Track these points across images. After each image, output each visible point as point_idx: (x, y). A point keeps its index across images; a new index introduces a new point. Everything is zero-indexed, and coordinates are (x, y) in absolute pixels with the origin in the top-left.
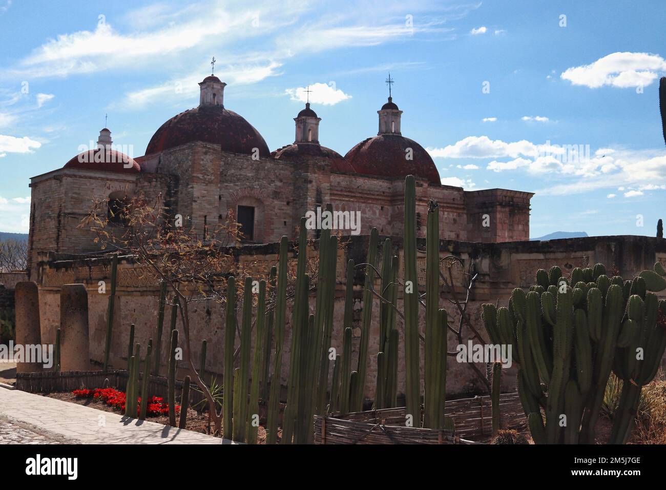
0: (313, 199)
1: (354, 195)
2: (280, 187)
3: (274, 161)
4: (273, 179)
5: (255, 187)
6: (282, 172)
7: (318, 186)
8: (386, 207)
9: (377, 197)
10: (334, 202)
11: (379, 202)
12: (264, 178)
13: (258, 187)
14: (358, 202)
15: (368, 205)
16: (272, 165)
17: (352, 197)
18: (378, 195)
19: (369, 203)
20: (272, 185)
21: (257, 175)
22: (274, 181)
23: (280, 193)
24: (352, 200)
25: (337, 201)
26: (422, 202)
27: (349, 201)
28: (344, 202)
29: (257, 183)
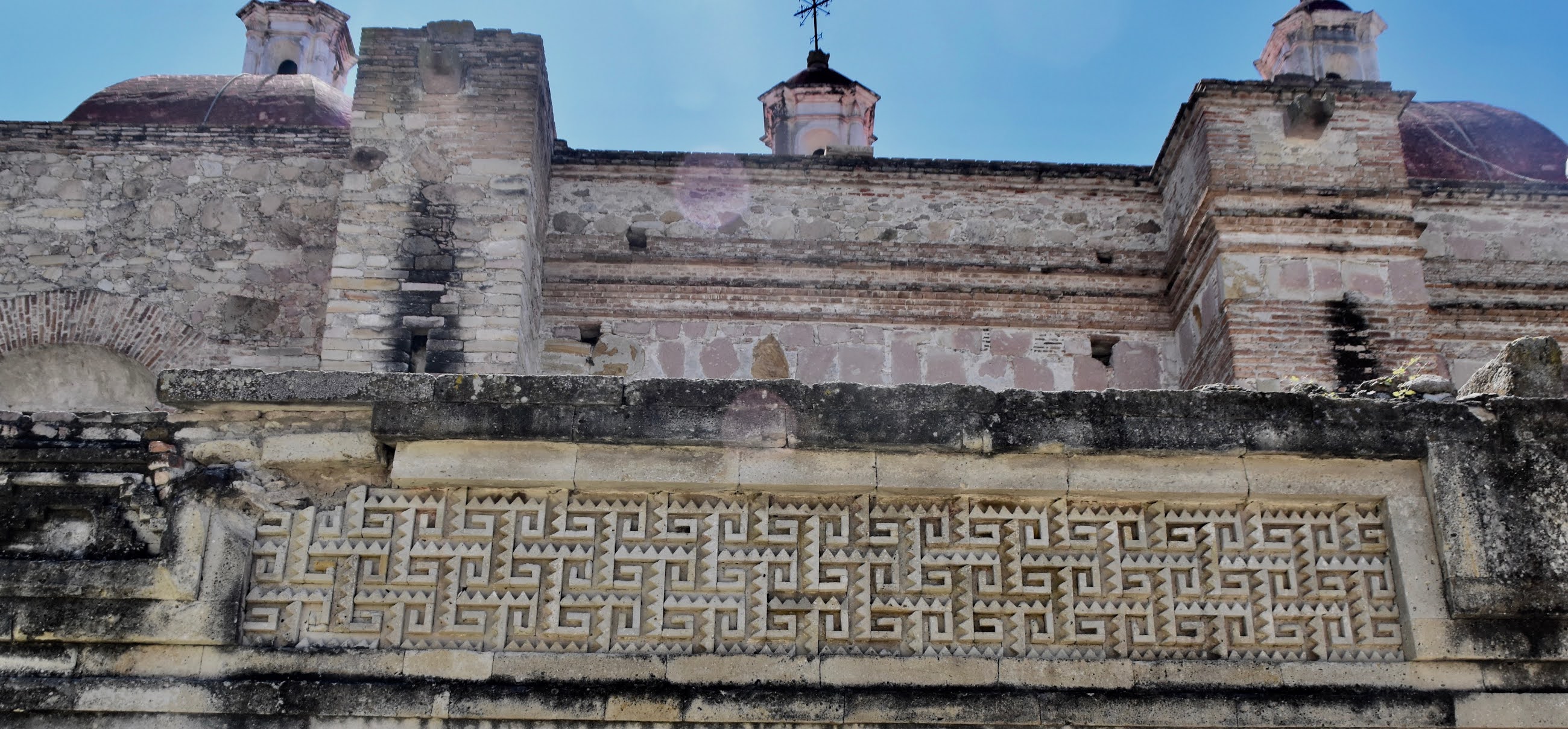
0: (382, 261)
1: (860, 278)
2: (277, 272)
3: (252, 143)
4: (237, 237)
5: (104, 285)
6: (301, 189)
7: (424, 184)
8: (1134, 337)
9: (1053, 282)
10: (693, 334)
11: (1074, 309)
12: (171, 237)
13: (123, 286)
14: (893, 318)
15: (980, 335)
16: (233, 161)
17: (834, 290)
18: (1047, 271)
19: (986, 322)
20: (219, 265)
21: (127, 223)
22: (238, 247)
23: (273, 307)
24: (839, 308)
25: (711, 324)
26: (1367, 230)
27: (816, 316)
28: (776, 328)
29: (118, 263)
